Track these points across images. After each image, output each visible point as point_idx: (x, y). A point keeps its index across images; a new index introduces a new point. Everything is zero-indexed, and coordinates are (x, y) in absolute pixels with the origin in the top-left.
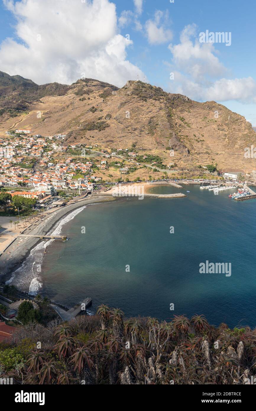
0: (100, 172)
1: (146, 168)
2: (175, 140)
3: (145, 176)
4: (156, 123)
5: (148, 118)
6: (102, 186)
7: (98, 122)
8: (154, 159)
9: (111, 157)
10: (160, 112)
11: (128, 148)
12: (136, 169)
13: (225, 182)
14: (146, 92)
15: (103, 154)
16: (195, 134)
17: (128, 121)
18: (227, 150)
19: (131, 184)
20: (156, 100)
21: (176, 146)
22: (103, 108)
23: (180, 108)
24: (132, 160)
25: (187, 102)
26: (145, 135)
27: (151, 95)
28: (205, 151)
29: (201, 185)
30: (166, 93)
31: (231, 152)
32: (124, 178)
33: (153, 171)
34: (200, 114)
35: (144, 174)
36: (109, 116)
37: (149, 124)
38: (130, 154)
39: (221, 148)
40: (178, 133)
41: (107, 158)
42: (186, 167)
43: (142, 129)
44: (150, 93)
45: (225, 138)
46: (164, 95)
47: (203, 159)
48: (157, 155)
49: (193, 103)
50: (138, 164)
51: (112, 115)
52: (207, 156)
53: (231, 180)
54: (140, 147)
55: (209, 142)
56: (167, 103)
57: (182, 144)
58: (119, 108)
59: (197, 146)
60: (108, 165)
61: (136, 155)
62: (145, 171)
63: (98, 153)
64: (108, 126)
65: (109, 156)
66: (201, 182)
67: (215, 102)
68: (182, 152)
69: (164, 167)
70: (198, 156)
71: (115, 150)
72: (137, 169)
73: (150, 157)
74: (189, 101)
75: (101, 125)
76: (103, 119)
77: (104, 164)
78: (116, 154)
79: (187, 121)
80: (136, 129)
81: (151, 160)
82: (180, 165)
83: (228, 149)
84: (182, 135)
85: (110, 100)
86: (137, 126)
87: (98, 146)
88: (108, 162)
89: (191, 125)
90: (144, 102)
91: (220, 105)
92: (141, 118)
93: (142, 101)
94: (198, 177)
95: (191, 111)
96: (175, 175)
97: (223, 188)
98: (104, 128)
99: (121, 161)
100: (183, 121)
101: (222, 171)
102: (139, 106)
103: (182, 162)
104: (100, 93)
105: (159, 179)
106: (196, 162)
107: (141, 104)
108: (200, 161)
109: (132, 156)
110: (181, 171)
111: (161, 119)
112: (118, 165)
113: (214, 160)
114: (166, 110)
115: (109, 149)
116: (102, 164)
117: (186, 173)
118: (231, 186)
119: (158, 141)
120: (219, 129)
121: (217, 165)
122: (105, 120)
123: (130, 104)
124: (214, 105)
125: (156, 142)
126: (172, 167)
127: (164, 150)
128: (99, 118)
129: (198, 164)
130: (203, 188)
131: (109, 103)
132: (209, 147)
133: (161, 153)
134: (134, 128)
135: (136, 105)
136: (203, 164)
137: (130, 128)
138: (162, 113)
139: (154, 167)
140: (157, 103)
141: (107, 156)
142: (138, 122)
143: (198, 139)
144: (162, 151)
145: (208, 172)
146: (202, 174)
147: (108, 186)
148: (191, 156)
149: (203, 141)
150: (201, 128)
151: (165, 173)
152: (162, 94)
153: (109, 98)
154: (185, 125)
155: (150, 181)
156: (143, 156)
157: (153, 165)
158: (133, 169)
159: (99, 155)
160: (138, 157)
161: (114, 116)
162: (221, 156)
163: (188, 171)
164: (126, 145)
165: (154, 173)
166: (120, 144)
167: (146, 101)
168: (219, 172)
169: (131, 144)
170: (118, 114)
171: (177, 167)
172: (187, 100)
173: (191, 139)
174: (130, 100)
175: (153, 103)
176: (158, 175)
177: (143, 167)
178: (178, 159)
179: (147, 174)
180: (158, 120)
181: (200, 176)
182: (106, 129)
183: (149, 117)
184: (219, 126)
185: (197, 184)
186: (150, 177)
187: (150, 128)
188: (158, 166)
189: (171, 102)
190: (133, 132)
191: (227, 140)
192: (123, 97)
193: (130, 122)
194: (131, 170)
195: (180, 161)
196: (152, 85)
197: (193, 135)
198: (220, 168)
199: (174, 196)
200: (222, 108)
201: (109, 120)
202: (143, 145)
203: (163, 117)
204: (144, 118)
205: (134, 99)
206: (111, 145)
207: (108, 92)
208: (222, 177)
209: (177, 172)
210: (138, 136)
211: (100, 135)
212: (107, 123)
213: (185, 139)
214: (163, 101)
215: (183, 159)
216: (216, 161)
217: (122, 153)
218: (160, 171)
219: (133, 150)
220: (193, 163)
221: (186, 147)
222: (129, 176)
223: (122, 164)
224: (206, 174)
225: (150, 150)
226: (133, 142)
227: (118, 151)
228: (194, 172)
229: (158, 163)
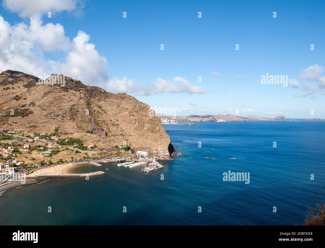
0: (23, 156)
1: (68, 150)
2: (94, 124)
3: (68, 157)
4: (77, 110)
5: (69, 106)
6: (24, 170)
7: (21, 109)
8: (75, 142)
9: (34, 141)
10: (80, 101)
11: (51, 132)
12: (58, 151)
13: (138, 159)
14: (67, 84)
15: (26, 139)
16: (111, 119)
17: (50, 109)
18: (137, 132)
19: (54, 166)
20: (76, 91)
21: (95, 130)
22: (27, 97)
23: (97, 98)
24: (55, 143)
25: (103, 93)
26: (67, 121)
27: (72, 87)
28: (120, 133)
29: (118, 163)
30: (85, 85)
31: (141, 133)
32: (47, 160)
33: (75, 153)
34: (114, 103)
35: (66, 156)
36: (33, 104)
37: (71, 111)
38: (53, 138)
39: (133, 131)
40: (96, 119)
41: (30, 142)
42: (104, 147)
43: (64, 115)
44: (71, 85)
45: (136, 122)
46: (83, 87)
47: (118, 140)
48: (78, 138)
49: (108, 94)
50: (60, 146)
51: (35, 103)
52: (121, 137)
53: (143, 157)
54: (62, 131)
55: (123, 126)
56: (86, 93)
57: (100, 127)
58: (43, 97)
59: (113, 129)
60: (31, 149)
61: (59, 139)
62: (67, 153)
63: (21, 138)
64: (31, 113)
65: (32, 141)
66: (118, 159)
67: (126, 94)
68: (101, 135)
69: (85, 148)
70: (115, 138)
71: (38, 135)
72: (60, 151)
73: (72, 140)
74: (105, 93)
75: (25, 112)
76: (27, 106)
77: (26, 148)
78: (39, 138)
79: (104, 109)
80: (59, 116)
81: (73, 143)
82: (100, 146)
83: (139, 131)
84: (100, 121)
85: (34, 90)
86: (59, 113)
87: (20, 131)
88: (31, 146)
89: (107, 111)
90: (66, 92)
91: (130, 96)
92: (63, 106)
93: (64, 91)
94: (115, 155)
95: (107, 100)
96: (95, 155)
97: (137, 164)
98: (28, 114)
99: (44, 145)
100: (100, 108)
101: (135, 150)
102: (61, 96)
103: (101, 143)
104: (25, 84)
105: (80, 159)
106: (113, 143)
107: (63, 93)
108: (116, 142)
109: (55, 140)
110: (100, 152)
111: (82, 107)
112: (41, 148)
113: (128, 140)
114: (86, 99)
115: (32, 133)
116: (24, 149)
117: (104, 153)
118: (143, 162)
119: (79, 125)
120: (130, 115)
121: (130, 144)
122: (28, 107)
123: (53, 94)
124: (125, 96)
125: (77, 126)
126: (92, 148)
127: (85, 134)
128: (23, 105)
129: (115, 145)
130: (120, 165)
131: (33, 92)
132: (123, 130)
133: (82, 136)
134: (57, 115)
135: (58, 94)
136: (119, 144)
137: (52, 115)
138: (82, 102)
139: (75, 149)
140: (78, 93)
141: (30, 140)
142: (60, 109)
143: (114, 123)
144: (83, 134)
145: (123, 151)
146: (118, 153)
147: (30, 169)
148: (108, 138)
149: (118, 125)
150: (116, 114)
151: (86, 154)
152: (82, 86)
153: (33, 88)
154: (103, 112)
155: (72, 161)
156: (65, 140)
157: (74, 148)
158: (55, 152)
159: (21, 140)
160: (61, 140)
161: (37, 103)
162: (134, 137)
163: (106, 151)
164: (49, 130)
165: (76, 154)
166: (43, 129)
167: (68, 92)
168: (133, 150)
169: (54, 128)
170: (41, 102)
171: (96, 148)
172: (103, 92)
173: (108, 123)
174: (53, 90)
175: (74, 94)
176: (80, 156)
177: (65, 150)
178: (97, 141)
179: (70, 156)
180: (78, 108)
181: (117, 154)
182: (30, 115)
183: (71, 105)
184: (130, 112)
185: (114, 162)
186: (72, 158)
187: (72, 115)
188: (80, 148)
189: (90, 93)
190: (56, 118)
191: (137, 123)
192: (47, 88)
193: (53, 109)
194: (54, 152)
195: (99, 142)
196: (73, 79)
197: (109, 120)
198: (133, 147)
199: (95, 174)
200: (131, 98)
201: (32, 107)
202: (65, 129)
203: (83, 105)
204: (66, 106)
205: (56, 89)
206: (34, 130)
207: (32, 83)
208: (135, 154)
209: (97, 152)
210: (60, 121)
211: (23, 121)
212: (30, 110)
213: (102, 124)
214: (82, 92)
215: (102, 141)
216: (130, 141)
217: (45, 137)
218: (81, 152)
219: (55, 134)
220: (111, 144)
221: (104, 131)
222: (52, 158)
223: (45, 148)
224: (122, 153)
225: (72, 134)
226: (56, 127)
227: (41, 135)
228: (112, 151)
229: (79, 145)
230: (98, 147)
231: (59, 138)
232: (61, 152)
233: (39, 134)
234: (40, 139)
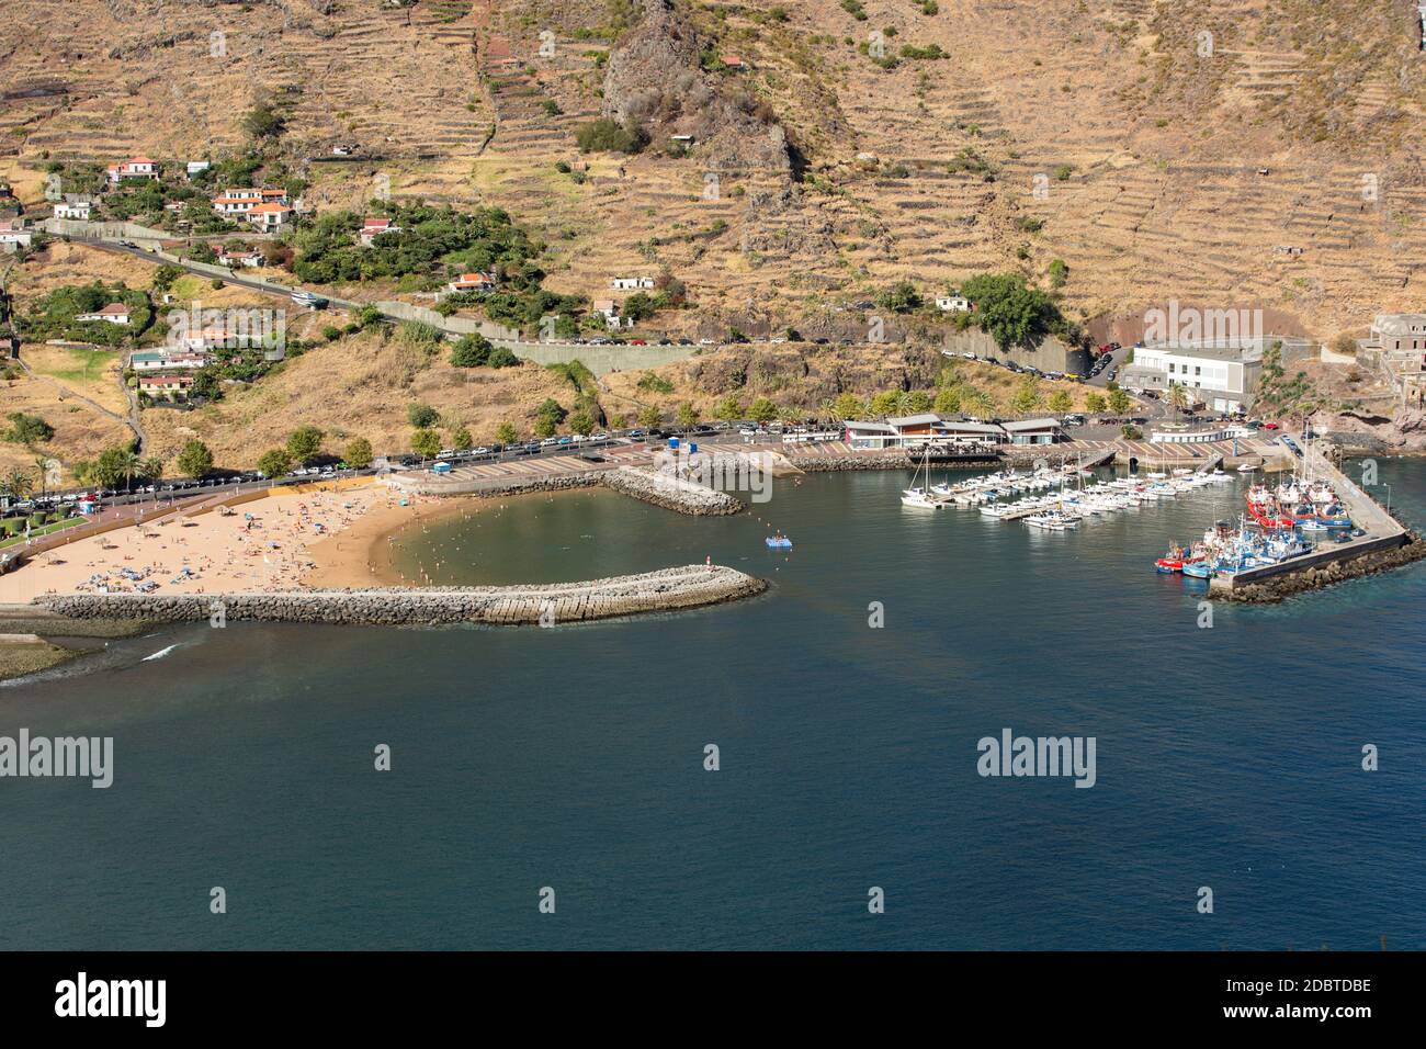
1: (379, 337)
2: (662, 51)
3: (379, 410)
8: (462, 245)
9: (42, 245)
11: (214, 149)
13: (1138, 438)
18: (1148, 136)
19: (231, 503)
21: (675, 111)
24: (252, 262)
26: (378, 22)
29: (911, 475)
31: (1184, 150)
32: (166, 440)
33: (455, 363)
35: (363, 398)
38: (226, 204)
39: (1101, 119)
41: (8, 257)
42: (773, 305)
47: (931, 227)
48: (490, 205)
50: (303, 296)
52: (967, 191)
54: (324, 132)
55: (989, 66)
57: (734, 86)
59: (878, 103)
60: (15, 328)
61: (290, 216)
62: (373, 366)
65: (26, 238)
66: (917, 440)
68: (734, 167)
69: (573, 315)
71: (89, 179)
72: (301, 350)
73: (425, 226)
78: (94, 210)
81: (437, 254)
82: (720, 287)
84: (733, 10)
88: (12, 289)
94: (887, 394)
96: (666, 387)
99: (140, 279)
101: (1115, 334)
103: (733, 261)
105: (511, 436)
106: (868, 254)
108: (901, 245)
109: (253, 228)
110: (727, 353)
112: (111, 318)
113: (1036, 228)
115: (23, 164)
117: (771, 367)
118: (1196, 467)
119: (507, 65)
121: (1061, 273)
125: (484, 75)
126: (638, 309)
127: (565, 157)
129: (887, 275)
130: (931, 506)
132: (984, 111)
133: (537, 179)
136: (931, 271)
139: (461, 326)
141: (11, 235)
144: (544, 158)
145: (977, 346)
146: (924, 371)
148: (817, 199)
149: (933, 52)
151: (574, 375)
155: (420, 457)
156: (355, 223)
157: (450, 308)
158: (258, 355)
160: (309, 227)
162: (1101, 189)
163: (792, 349)
164: (193, 122)
165: (460, 381)
166: (130, 113)
168: (1087, 342)
169: (242, 105)
171: (682, 312)
173: (816, 40)
176: (503, 399)
177: (353, 330)
178: (692, 230)
179: (398, 399)
181: (906, 385)
185: (874, 469)
188: (505, 313)
194: (236, 361)
195: (714, 248)
199: (642, 595)
202: (361, 112)
206: (49, 129)
208: (1112, 388)
209: (686, 357)
213: (759, 45)
215: (745, 233)
216: (1054, 239)
217: (153, 196)
218: (518, 354)
219: (259, 167)
220: (843, 264)
221: (770, 119)
222: (220, 419)
223: (153, 309)
224: (964, 370)
225: (428, 158)
226: (261, 90)
227: (115, 178)
228: (850, 350)
229: (504, 278)
230: (704, 301)
231: (299, 205)
232: (308, 355)
233: (98, 169)
234: (99, 226)
